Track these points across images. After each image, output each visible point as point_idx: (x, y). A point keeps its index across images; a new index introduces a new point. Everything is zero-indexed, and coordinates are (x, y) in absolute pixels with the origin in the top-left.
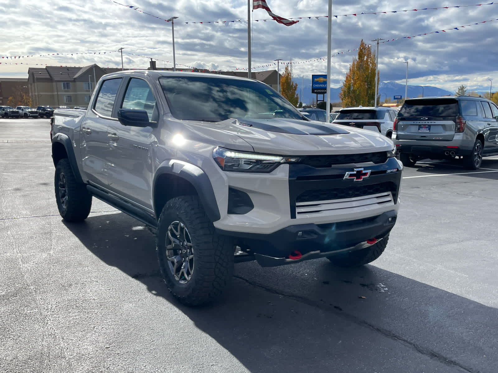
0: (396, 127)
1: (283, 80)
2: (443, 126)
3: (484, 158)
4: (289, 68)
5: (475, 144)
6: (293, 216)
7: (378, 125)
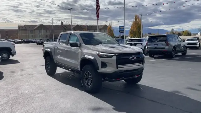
0: (147, 45)
1: (109, 28)
2: (162, 44)
3: (176, 54)
4: (111, 24)
5: (173, 50)
6: (117, 68)
7: (141, 44)
